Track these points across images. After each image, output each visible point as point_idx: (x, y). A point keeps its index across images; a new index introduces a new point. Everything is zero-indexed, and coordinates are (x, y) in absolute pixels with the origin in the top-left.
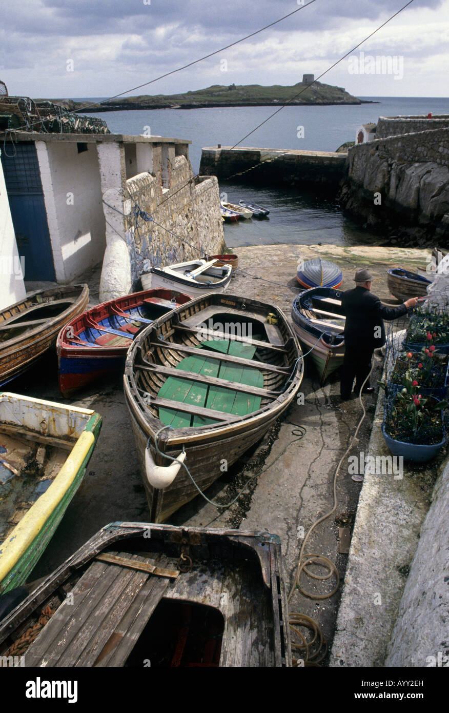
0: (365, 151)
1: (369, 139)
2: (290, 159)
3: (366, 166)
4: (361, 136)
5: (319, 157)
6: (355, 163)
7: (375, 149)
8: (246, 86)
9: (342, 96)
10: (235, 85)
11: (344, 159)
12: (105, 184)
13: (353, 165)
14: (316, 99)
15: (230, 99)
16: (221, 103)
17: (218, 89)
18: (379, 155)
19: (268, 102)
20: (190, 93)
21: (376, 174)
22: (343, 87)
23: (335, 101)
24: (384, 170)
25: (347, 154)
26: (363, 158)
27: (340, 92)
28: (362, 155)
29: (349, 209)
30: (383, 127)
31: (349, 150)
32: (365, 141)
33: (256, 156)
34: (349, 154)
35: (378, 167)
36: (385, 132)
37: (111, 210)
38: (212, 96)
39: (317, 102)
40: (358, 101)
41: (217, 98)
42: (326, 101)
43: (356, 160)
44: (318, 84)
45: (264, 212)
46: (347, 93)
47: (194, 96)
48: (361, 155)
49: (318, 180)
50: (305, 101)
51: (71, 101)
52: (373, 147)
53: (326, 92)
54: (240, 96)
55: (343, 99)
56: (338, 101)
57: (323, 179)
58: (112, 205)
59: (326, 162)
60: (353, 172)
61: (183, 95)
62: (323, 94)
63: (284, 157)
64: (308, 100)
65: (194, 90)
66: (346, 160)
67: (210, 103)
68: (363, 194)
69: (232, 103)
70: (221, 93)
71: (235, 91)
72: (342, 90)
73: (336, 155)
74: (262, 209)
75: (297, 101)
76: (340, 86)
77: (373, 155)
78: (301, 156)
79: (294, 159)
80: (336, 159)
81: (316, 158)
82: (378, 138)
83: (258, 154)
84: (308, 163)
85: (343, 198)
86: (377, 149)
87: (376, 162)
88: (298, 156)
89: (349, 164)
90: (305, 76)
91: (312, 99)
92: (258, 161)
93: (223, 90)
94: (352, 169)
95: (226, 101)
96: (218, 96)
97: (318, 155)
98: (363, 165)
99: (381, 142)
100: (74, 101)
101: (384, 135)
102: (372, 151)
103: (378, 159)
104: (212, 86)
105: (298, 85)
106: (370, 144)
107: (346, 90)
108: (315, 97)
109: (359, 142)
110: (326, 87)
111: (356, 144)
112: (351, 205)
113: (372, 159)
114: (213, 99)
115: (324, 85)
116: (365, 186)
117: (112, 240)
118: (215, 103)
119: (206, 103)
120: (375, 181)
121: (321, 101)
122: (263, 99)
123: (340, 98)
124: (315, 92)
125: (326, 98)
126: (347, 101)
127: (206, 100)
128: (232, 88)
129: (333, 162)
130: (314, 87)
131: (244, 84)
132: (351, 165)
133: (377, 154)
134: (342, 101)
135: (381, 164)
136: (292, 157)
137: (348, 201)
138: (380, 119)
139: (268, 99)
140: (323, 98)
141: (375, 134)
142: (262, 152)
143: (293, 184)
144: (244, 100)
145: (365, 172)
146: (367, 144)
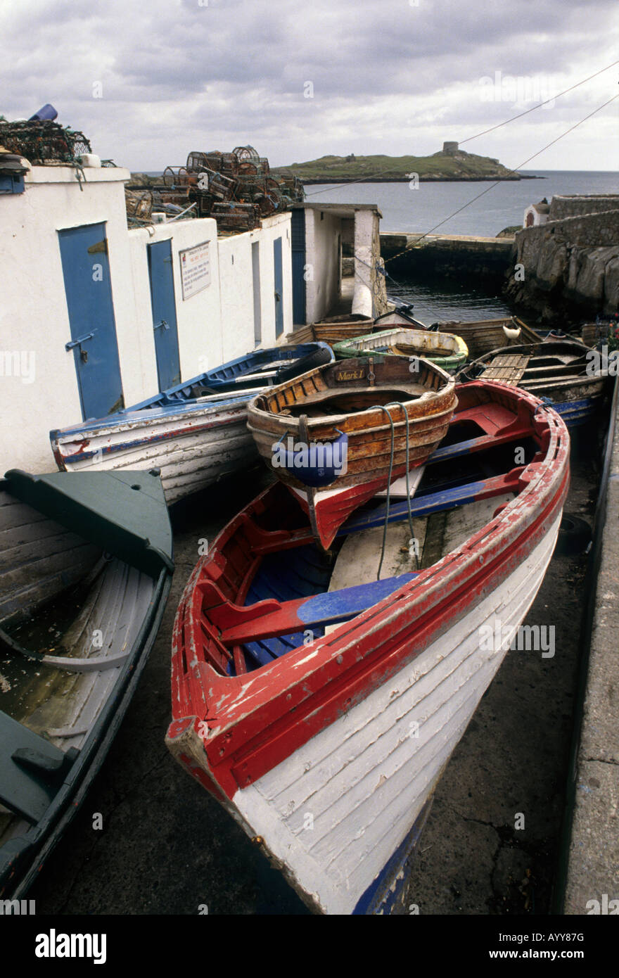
0: (537, 235)
1: (541, 221)
2: (444, 245)
3: (540, 252)
4: (531, 217)
5: (479, 243)
6: (525, 249)
7: (549, 232)
8: (368, 157)
9: (495, 170)
10: (355, 155)
11: (511, 246)
12: (358, 243)
13: (522, 251)
14: (461, 173)
15: (348, 173)
16: (337, 178)
17: (332, 161)
18: (555, 239)
19: (398, 177)
20: (295, 166)
21: (552, 261)
22: (496, 158)
23: (486, 176)
24: (561, 256)
25: (514, 239)
26: (536, 243)
27: (492, 165)
28: (534, 239)
29: (519, 302)
30: (559, 208)
31: (517, 234)
32: (536, 223)
33: (401, 242)
34: (516, 240)
35: (554, 253)
36: (561, 213)
37: (361, 264)
38: (324, 169)
39: (463, 176)
40: (517, 176)
41: (331, 172)
42: (473, 176)
43: (526, 245)
44: (463, 153)
45: (407, 305)
46: (502, 165)
47: (301, 170)
48: (532, 240)
49: (477, 270)
50: (445, 176)
51: (145, 176)
52: (547, 230)
53: (474, 165)
54: (361, 169)
55: (496, 173)
56: (491, 176)
57: (485, 269)
58: (362, 260)
59: (488, 249)
60: (523, 259)
61: (287, 168)
62: (469, 166)
63: (436, 243)
64: (452, 174)
65: (300, 162)
66: (513, 247)
67: (323, 178)
68: (536, 284)
69: (350, 178)
70: (336, 165)
71: (356, 163)
72: (494, 162)
73: (499, 241)
74: (404, 303)
75: (436, 176)
76: (492, 157)
77: (548, 239)
78: (457, 241)
79: (448, 246)
80: (500, 245)
81: (476, 244)
82: (552, 220)
83: (404, 239)
84: (466, 250)
85: (510, 290)
86: (553, 232)
87: (552, 247)
88: (454, 241)
89: (517, 251)
90: (446, 144)
91: (456, 173)
92: (403, 248)
93: (338, 162)
94: (522, 256)
95: (343, 176)
96: (333, 169)
97: (478, 241)
98: (535, 251)
99: (558, 224)
100: (149, 176)
101: (561, 217)
102: (547, 234)
103: (554, 242)
104: (324, 157)
105: (437, 155)
106: (544, 227)
107: (500, 162)
108: (460, 171)
109: (528, 225)
110: (474, 158)
111: (525, 226)
112: (522, 298)
113: (547, 243)
114: (326, 172)
115: (472, 156)
116: (538, 275)
117: (360, 288)
118: (328, 178)
119: (318, 178)
120: (551, 269)
121: (467, 176)
122: (390, 173)
123: (492, 172)
124: (460, 165)
125: (475, 172)
126: (502, 176)
127: (317, 175)
128: (350, 159)
129: (498, 249)
130: (459, 158)
131: (365, 154)
132: (520, 252)
133: (553, 237)
134: (495, 175)
135: (558, 249)
136: (445, 243)
137: (517, 293)
138: (554, 198)
139: (398, 173)
140: (470, 171)
141: (548, 216)
142: (408, 238)
143: (447, 275)
144: (366, 175)
145: (538, 260)
146: (540, 227)
